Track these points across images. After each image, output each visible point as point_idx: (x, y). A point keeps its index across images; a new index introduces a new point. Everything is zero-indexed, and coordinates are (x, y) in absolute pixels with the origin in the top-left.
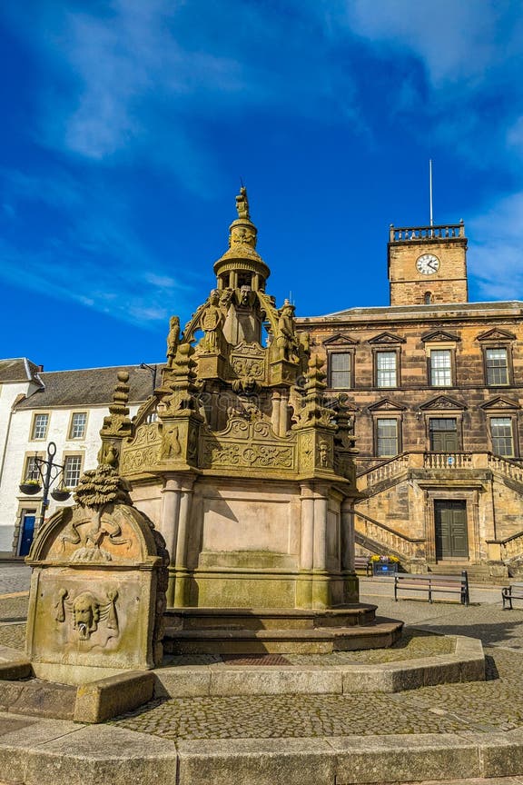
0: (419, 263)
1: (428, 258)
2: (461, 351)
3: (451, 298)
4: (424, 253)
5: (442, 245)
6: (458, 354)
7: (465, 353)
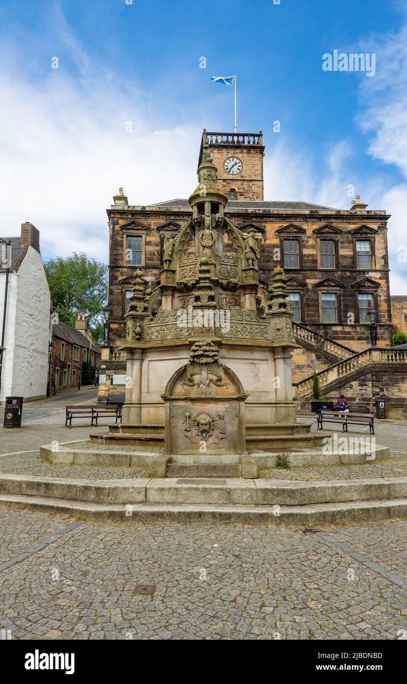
0: (226, 164)
1: (233, 160)
2: (265, 240)
3: (250, 195)
4: (230, 155)
5: (245, 151)
6: (263, 242)
7: (268, 242)
